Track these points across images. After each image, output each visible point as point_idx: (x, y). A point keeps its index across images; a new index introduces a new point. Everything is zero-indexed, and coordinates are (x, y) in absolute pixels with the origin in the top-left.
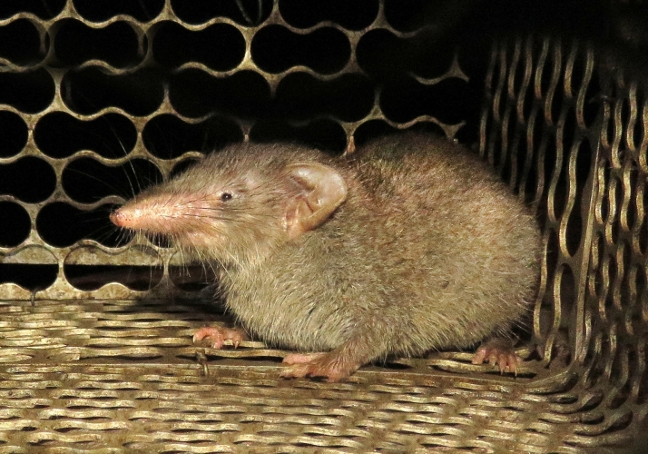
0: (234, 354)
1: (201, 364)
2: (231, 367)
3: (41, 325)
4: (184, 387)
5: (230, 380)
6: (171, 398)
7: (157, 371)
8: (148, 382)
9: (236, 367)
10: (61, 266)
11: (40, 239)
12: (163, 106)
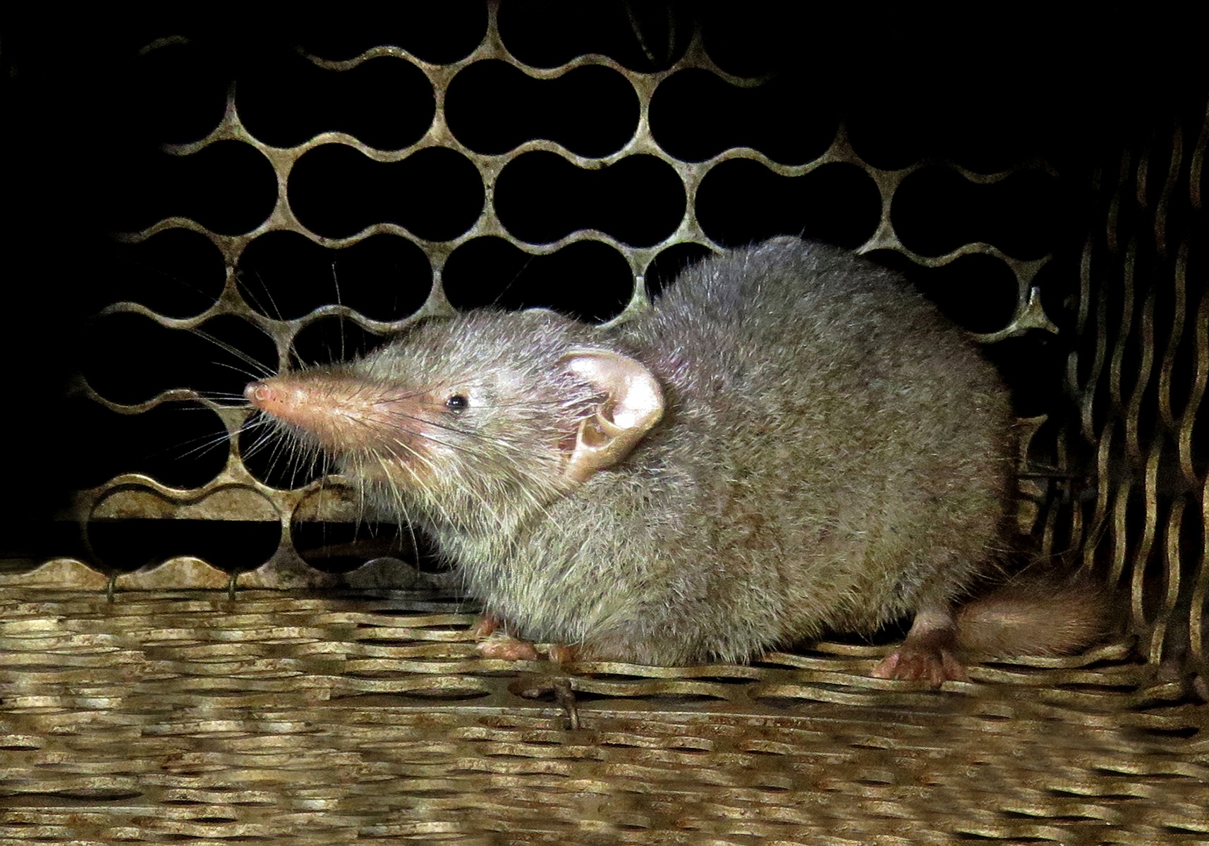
0: (625, 690)
1: (564, 707)
2: (621, 714)
3: (251, 634)
4: (534, 750)
5: (621, 738)
6: (512, 770)
7: (483, 721)
8: (466, 740)
9: (632, 714)
10: (286, 524)
11: (246, 473)
12: (482, 221)
